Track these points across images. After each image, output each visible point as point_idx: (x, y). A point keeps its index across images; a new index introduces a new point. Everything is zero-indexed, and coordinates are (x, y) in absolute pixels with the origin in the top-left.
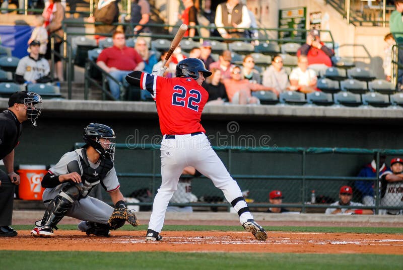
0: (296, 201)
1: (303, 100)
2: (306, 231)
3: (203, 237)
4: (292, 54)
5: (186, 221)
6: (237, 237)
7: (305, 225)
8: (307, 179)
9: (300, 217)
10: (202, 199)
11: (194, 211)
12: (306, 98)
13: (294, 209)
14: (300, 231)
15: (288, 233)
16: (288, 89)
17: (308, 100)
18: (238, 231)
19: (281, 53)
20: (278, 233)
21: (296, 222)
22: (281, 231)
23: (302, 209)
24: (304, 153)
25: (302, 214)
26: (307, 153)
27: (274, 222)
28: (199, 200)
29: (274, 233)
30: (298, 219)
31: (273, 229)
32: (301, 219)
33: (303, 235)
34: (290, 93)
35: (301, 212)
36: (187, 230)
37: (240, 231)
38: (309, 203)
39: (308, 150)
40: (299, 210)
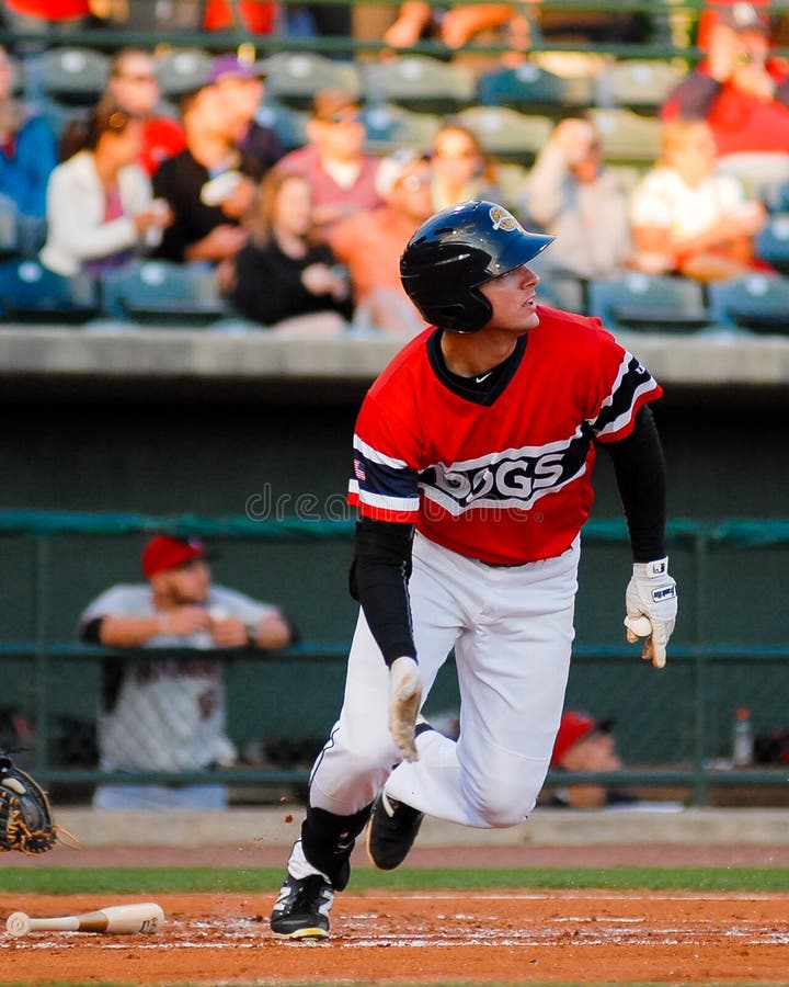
0: (665, 757)
1: (693, 311)
2: (710, 888)
3: (259, 919)
4: (644, 110)
5: (184, 852)
6: (410, 918)
7: (707, 862)
8: (714, 661)
9: (686, 825)
10: (255, 751)
11: (235, 803)
12: (706, 300)
13: (658, 791)
14: (684, 886)
15: (634, 898)
16: (630, 266)
17: (717, 313)
18: (414, 889)
19: (593, 105)
20: (590, 896)
21: (667, 848)
22: (600, 886)
23: (692, 793)
24: (701, 545)
25: (696, 815)
26: (713, 545)
27: (571, 850)
28: (242, 759)
29: (569, 896)
30: (675, 835)
31: (568, 879)
32: (689, 837)
33: (700, 907)
34: (638, 284)
35: (688, 803)
36: (191, 890)
37: (423, 889)
38: (722, 766)
39: (719, 533)
40: (682, 793)
